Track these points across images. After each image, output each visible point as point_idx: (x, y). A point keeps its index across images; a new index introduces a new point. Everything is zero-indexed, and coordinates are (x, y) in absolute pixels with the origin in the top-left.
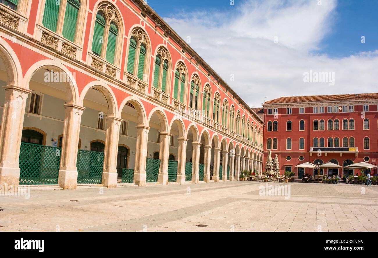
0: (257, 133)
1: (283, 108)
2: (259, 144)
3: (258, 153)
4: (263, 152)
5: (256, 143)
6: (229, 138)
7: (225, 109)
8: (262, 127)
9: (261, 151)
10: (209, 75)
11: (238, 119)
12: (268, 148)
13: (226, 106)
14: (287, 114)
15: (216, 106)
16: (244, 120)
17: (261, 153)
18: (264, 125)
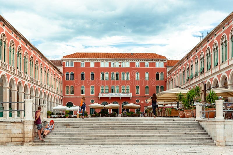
0: (58, 82)
1: (78, 62)
2: (59, 91)
3: (59, 97)
4: (63, 97)
5: (58, 90)
6: (39, 87)
7: (36, 67)
8: (62, 77)
9: (61, 96)
10: (26, 45)
11: (45, 73)
12: (67, 93)
13: (37, 65)
14: (81, 67)
15: (31, 66)
16: (48, 73)
17: (62, 98)
18: (63, 75)
